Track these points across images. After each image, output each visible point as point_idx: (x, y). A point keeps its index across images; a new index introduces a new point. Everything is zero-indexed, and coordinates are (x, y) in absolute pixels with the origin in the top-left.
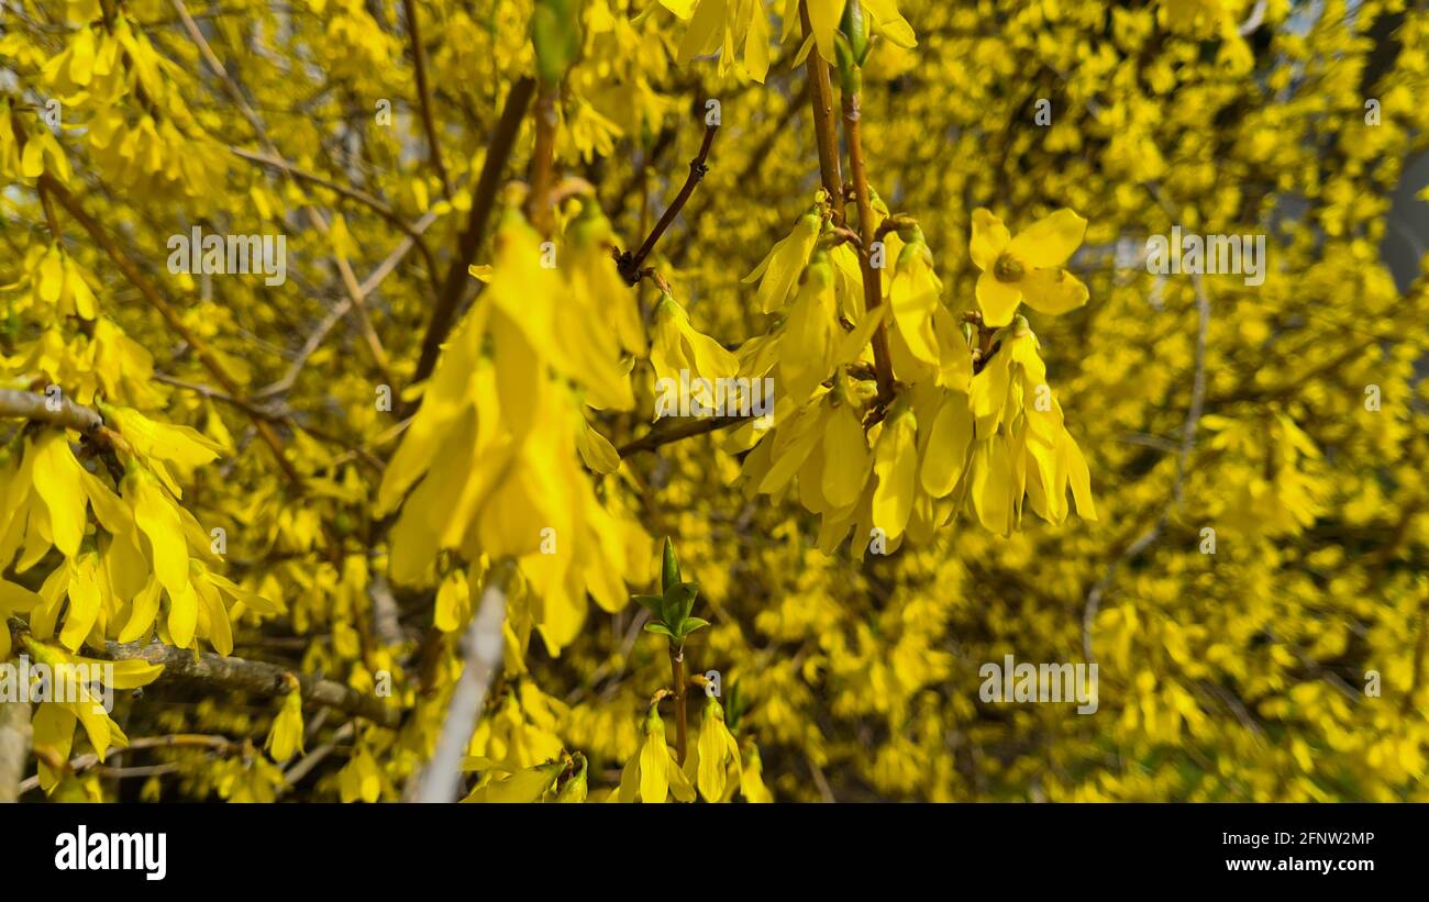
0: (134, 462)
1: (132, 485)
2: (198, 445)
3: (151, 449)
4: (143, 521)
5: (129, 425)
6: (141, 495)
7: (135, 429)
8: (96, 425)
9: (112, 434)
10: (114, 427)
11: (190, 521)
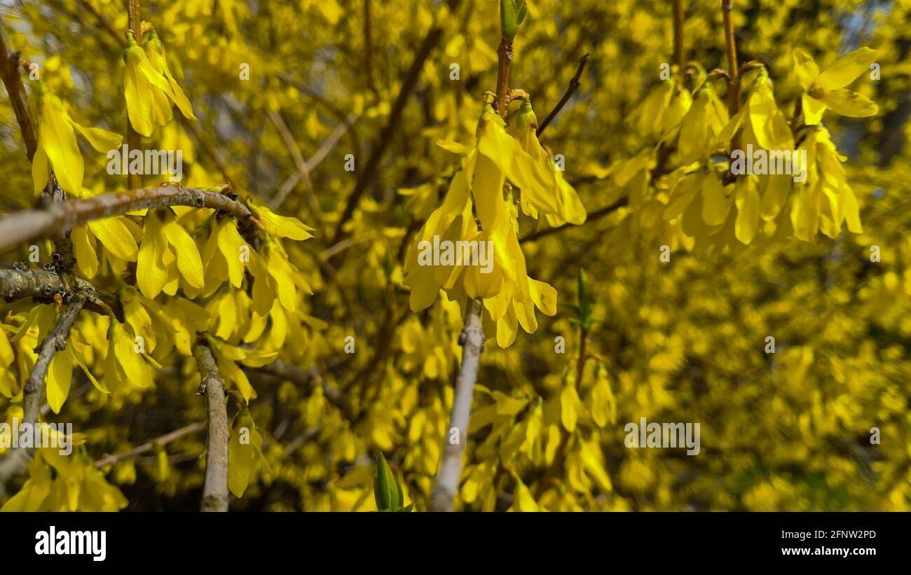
0: (268, 238)
1: (266, 250)
2: (298, 228)
3: (276, 230)
4: (272, 271)
5: (264, 215)
6: (271, 257)
7: (267, 218)
8: (248, 216)
9: (256, 221)
10: (257, 217)
11: (296, 272)
